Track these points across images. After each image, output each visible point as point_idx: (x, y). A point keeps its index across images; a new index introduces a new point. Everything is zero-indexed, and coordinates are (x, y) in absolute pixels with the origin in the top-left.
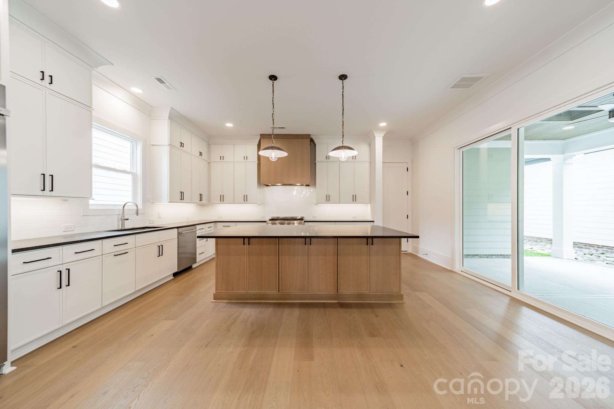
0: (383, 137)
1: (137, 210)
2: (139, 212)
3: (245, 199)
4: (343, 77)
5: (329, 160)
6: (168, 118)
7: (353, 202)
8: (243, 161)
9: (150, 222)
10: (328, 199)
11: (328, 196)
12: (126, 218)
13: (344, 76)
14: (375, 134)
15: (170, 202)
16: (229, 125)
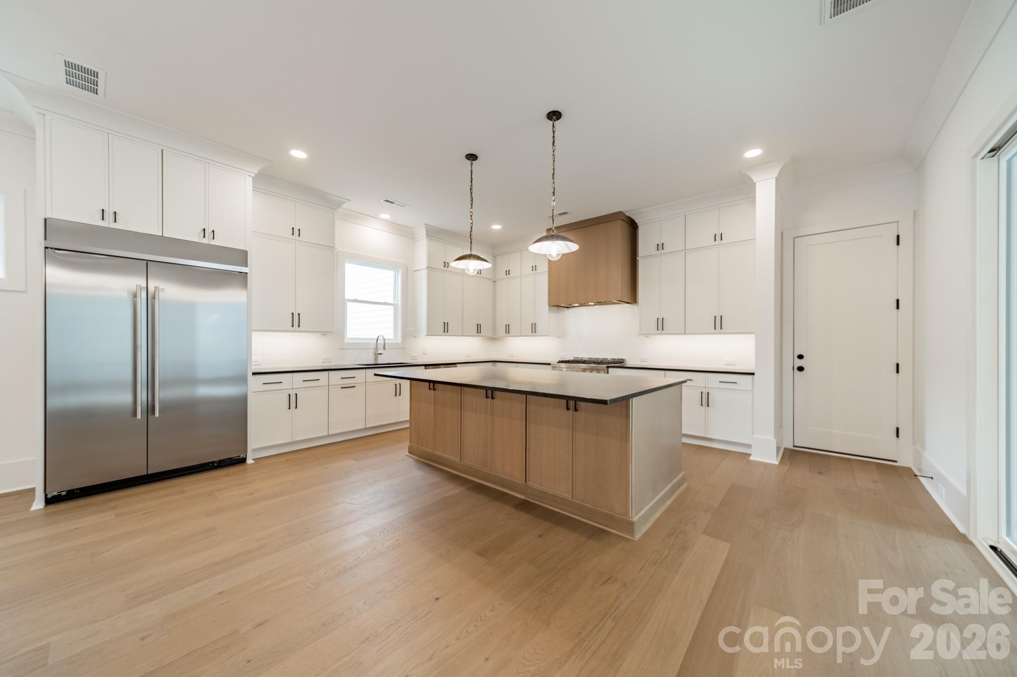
0: (776, 178)
1: (385, 344)
2: (386, 347)
3: (534, 329)
4: (554, 115)
5: (663, 251)
6: (425, 237)
7: (716, 331)
8: (530, 273)
9: (412, 358)
10: (661, 325)
11: (660, 321)
12: (379, 352)
13: (555, 113)
14: (753, 178)
15: (427, 335)
16: (497, 227)
